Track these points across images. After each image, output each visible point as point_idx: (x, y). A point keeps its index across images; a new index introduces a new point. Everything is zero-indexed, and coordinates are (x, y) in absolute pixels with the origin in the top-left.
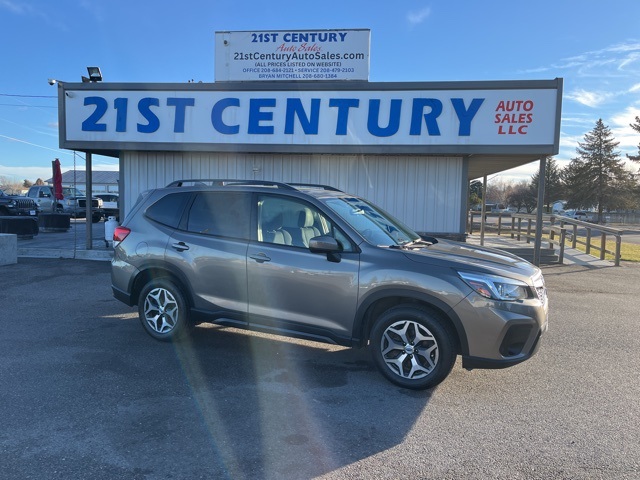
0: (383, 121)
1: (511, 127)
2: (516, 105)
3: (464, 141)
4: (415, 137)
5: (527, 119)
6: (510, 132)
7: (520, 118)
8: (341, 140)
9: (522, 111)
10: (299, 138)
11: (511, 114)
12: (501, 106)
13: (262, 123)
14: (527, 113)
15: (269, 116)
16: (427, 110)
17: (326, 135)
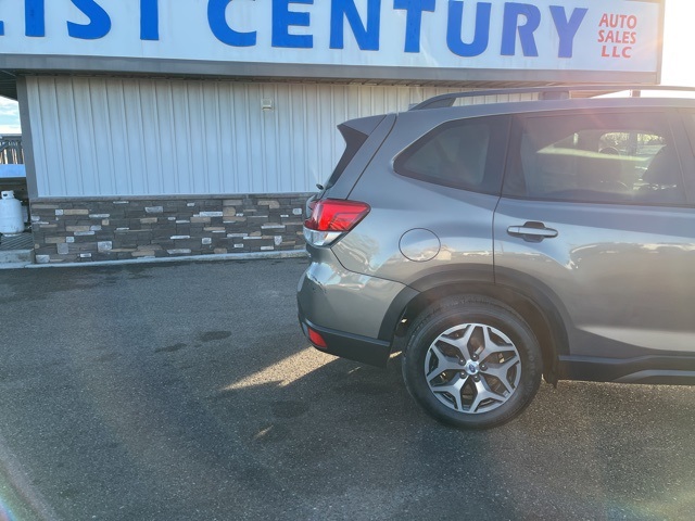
0: (468, 35)
1: (615, 48)
2: (620, 19)
3: (564, 64)
4: (507, 58)
5: (630, 39)
6: (614, 55)
7: (625, 37)
8: (411, 60)
9: (626, 29)
10: (351, 55)
11: (614, 30)
12: (604, 20)
13: (294, 30)
14: (631, 31)
15: (304, 19)
16: (522, 20)
17: (390, 53)
